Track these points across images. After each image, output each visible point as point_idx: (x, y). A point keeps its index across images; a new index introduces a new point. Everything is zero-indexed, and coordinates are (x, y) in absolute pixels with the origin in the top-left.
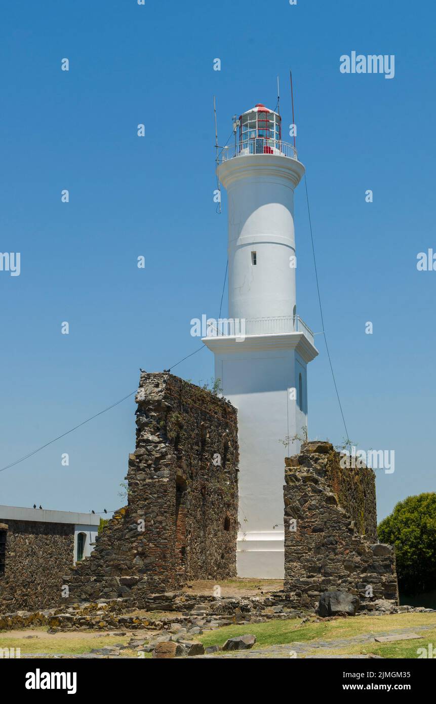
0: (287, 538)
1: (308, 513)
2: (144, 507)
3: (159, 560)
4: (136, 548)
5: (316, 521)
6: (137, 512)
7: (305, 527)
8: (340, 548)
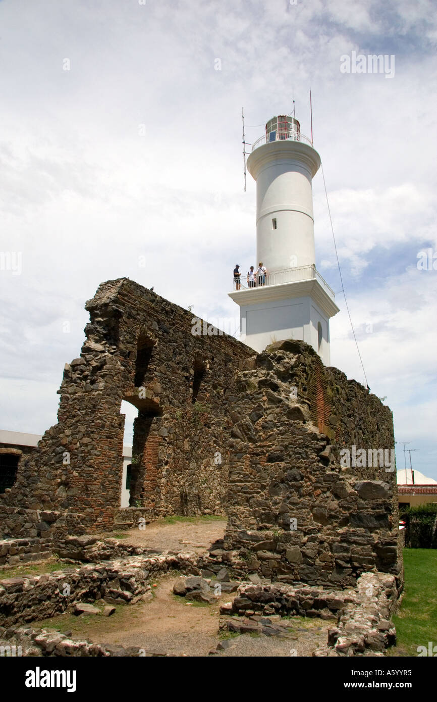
0: (232, 470)
1: (261, 433)
2: (72, 426)
3: (81, 492)
4: (60, 476)
5: (273, 445)
6: (64, 432)
7: (257, 455)
8: (307, 487)
